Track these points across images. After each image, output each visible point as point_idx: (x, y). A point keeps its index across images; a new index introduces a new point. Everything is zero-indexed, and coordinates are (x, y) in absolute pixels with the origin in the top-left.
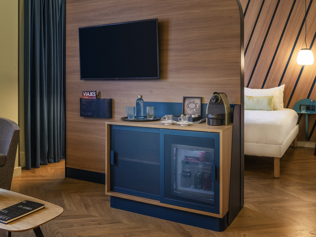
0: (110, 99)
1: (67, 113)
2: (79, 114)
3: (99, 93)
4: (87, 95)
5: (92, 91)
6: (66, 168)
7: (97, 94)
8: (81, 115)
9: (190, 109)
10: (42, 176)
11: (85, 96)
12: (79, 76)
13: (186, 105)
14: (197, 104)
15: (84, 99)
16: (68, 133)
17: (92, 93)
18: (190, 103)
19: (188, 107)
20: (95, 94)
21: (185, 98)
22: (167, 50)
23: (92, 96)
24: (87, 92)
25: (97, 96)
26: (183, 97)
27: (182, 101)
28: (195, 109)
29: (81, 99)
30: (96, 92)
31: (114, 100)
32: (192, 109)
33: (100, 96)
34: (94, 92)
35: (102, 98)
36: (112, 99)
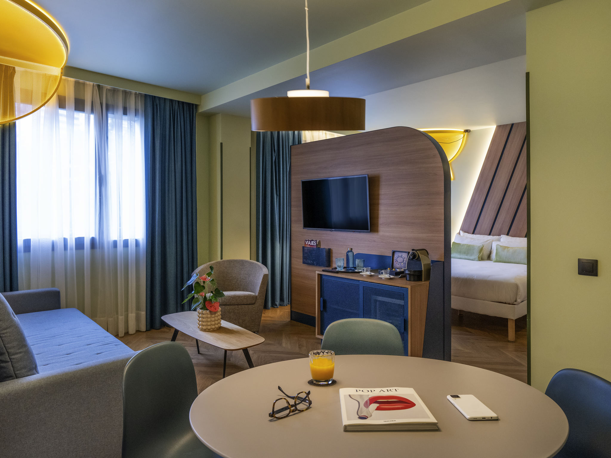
0: (329, 249)
1: (293, 259)
2: (302, 261)
3: (319, 242)
4: (309, 243)
5: (312, 240)
6: (291, 312)
7: (318, 243)
8: (304, 263)
9: (398, 263)
10: (271, 317)
11: (307, 244)
12: (302, 225)
13: (395, 259)
14: (405, 258)
15: (306, 247)
16: (293, 279)
17: (313, 242)
18: (398, 257)
19: (397, 260)
20: (315, 243)
21: (394, 253)
22: (378, 204)
23: (313, 245)
24: (309, 241)
25: (317, 245)
26: (392, 251)
27: (391, 255)
28: (402, 263)
29: (303, 247)
30: (316, 241)
31: (332, 250)
32: (400, 263)
33: (320, 246)
34: (314, 241)
35: (322, 247)
36: (330, 249)
